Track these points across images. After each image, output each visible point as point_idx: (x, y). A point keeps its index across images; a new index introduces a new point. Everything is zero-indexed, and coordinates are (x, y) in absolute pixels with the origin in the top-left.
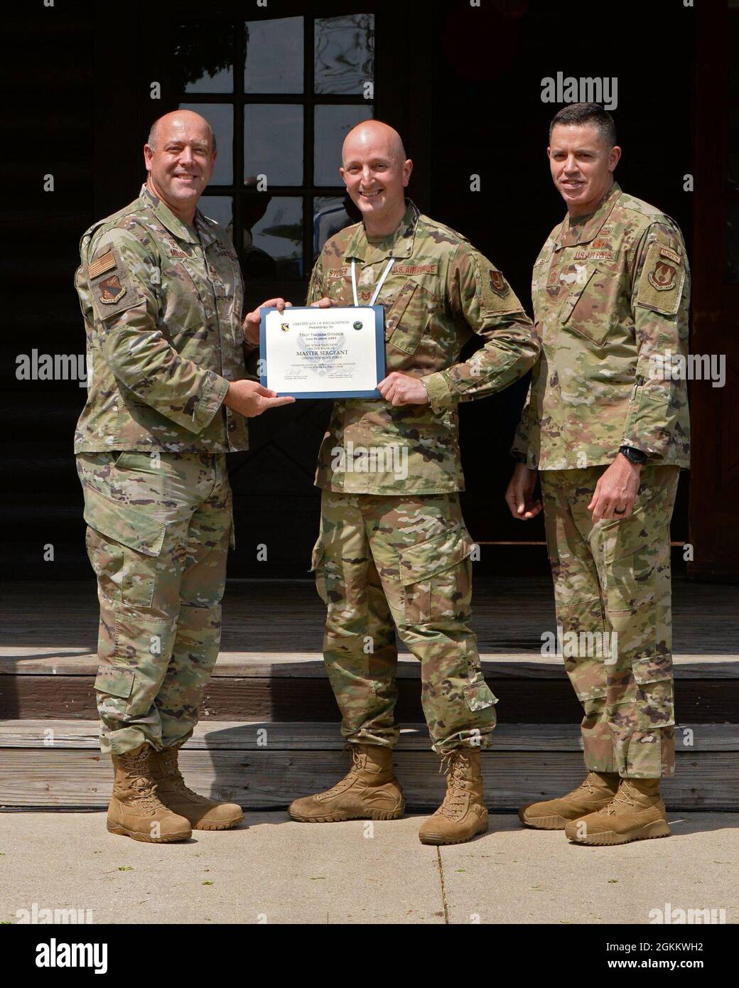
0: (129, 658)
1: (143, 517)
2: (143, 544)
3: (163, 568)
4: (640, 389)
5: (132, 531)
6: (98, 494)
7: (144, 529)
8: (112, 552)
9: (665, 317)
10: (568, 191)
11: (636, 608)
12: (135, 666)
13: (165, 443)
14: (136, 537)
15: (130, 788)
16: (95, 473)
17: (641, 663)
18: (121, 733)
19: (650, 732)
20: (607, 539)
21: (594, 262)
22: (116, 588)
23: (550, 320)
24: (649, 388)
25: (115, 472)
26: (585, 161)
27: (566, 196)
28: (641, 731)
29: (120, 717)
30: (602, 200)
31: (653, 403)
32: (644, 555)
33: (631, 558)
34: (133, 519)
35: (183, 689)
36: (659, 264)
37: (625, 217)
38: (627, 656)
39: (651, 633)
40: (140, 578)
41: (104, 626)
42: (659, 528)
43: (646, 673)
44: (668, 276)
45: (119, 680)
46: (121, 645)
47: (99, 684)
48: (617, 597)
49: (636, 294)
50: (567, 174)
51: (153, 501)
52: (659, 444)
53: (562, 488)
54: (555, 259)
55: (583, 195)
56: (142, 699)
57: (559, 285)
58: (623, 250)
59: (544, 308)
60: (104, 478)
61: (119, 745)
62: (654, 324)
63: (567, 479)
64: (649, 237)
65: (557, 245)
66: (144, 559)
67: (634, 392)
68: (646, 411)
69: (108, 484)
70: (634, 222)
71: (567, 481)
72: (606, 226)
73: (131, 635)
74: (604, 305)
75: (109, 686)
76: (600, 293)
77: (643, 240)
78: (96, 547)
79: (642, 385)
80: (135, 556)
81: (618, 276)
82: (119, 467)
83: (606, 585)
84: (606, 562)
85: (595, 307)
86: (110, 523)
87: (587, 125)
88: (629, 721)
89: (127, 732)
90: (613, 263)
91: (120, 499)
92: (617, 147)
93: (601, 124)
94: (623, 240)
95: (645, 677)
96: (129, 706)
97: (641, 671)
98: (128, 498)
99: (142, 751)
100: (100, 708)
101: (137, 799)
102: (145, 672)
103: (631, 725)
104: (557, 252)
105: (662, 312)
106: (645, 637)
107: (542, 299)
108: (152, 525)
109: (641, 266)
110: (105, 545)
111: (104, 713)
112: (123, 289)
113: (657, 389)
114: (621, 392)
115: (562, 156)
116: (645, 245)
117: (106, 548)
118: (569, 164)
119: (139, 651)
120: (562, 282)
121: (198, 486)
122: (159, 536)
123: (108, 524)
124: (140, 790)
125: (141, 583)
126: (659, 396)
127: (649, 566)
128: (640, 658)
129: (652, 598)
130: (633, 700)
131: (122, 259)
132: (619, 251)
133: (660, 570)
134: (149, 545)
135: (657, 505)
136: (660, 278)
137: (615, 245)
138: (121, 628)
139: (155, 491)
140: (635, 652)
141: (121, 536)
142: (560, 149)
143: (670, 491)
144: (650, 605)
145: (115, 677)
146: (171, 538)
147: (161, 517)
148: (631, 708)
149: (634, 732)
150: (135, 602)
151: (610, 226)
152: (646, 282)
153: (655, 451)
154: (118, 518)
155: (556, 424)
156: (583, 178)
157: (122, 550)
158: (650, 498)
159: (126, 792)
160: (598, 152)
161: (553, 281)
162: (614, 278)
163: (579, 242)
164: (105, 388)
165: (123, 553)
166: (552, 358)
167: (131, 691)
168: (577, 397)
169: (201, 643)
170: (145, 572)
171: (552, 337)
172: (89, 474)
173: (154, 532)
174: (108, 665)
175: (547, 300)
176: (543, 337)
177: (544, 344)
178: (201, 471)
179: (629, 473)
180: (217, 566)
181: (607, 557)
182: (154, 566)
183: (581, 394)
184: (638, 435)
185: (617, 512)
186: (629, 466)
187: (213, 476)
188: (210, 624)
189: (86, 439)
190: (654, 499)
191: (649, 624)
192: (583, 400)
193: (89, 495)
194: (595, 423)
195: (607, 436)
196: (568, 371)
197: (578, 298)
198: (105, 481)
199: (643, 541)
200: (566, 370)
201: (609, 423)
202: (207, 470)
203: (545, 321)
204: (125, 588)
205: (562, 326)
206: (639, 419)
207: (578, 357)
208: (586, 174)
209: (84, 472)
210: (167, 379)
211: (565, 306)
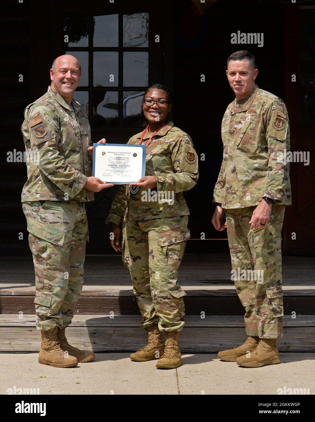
0: (49, 289)
1: (55, 229)
2: (55, 241)
3: (64, 251)
4: (271, 172)
5: (51, 235)
6: (34, 219)
7: (56, 234)
8: (41, 244)
9: (280, 141)
10: (237, 89)
11: (268, 266)
12: (52, 293)
13: (62, 197)
14: (52, 238)
15: (50, 345)
16: (32, 210)
17: (270, 290)
18: (46, 322)
19: (273, 319)
20: (255, 236)
21: (249, 119)
22: (43, 260)
23: (231, 144)
24: (274, 172)
25: (42, 210)
26: (244, 76)
27: (236, 91)
28: (269, 318)
29: (46, 315)
30: (251, 92)
31: (276, 178)
32: (271, 243)
33: (266, 245)
34: (51, 230)
36: (277, 119)
37: (261, 99)
38: (264, 286)
39: (274, 276)
40: (54, 255)
41: (37, 276)
42: (277, 231)
43: (272, 294)
44: (281, 124)
45: (46, 299)
46: (45, 284)
47: (36, 301)
48: (260, 261)
49: (268, 132)
50: (236, 81)
51: (59, 222)
52: (279, 196)
53: (235, 215)
54: (231, 119)
55: (243, 91)
56: (55, 307)
57: (235, 130)
58: (261, 113)
59: (228, 139)
60: (37, 213)
61: (45, 327)
62: (276, 145)
64: (272, 107)
65: (232, 113)
66: (56, 247)
67: (268, 174)
68: (273, 182)
69: (39, 215)
70: (266, 101)
71: (238, 212)
72: (253, 103)
73: (50, 280)
74: (255, 138)
75: (41, 302)
76: (253, 132)
77: (270, 108)
78: (34, 243)
80: (52, 246)
81: (260, 125)
82: (43, 208)
83: (255, 256)
84: (255, 247)
85: (251, 138)
86: (40, 232)
87: (244, 60)
88: (265, 314)
89: (48, 321)
90: (258, 119)
91: (44, 222)
92: (257, 69)
93: (250, 60)
94: (261, 109)
95: (271, 295)
96: (50, 310)
97: (270, 293)
98: (48, 221)
99: (55, 329)
100: (37, 311)
101: (52, 349)
102: (56, 295)
103: (265, 316)
104: (232, 115)
105: (279, 139)
106: (271, 278)
107: (227, 136)
108: (59, 232)
109: (269, 120)
110: (38, 241)
111: (39, 313)
112: (46, 132)
113: (278, 172)
114: (263, 174)
115: (234, 74)
116: (271, 111)
117: (39, 243)
118: (237, 77)
119: (54, 286)
120: (236, 128)
121: (76, 215)
122: (62, 237)
124: (54, 346)
125: (54, 257)
126: (279, 175)
127: (273, 248)
128: (269, 287)
129: (275, 261)
130: (267, 305)
131: (45, 118)
133: (278, 249)
134: (58, 241)
135: (276, 222)
136: (278, 125)
137: (258, 111)
138: (45, 277)
139: (60, 218)
140: (267, 285)
141: (46, 238)
142: (233, 71)
143: (282, 216)
144: (274, 265)
145: (43, 298)
146: (67, 238)
147: (62, 228)
148: (265, 309)
149: (267, 319)
150: (52, 265)
152: (272, 127)
153: (278, 199)
154: (44, 229)
155: (234, 189)
156: (243, 83)
157: (46, 244)
158: (273, 219)
159: (47, 346)
160: (249, 72)
161: (231, 128)
162: (258, 125)
163: (242, 111)
164: (35, 174)
165: (47, 245)
166: (232, 161)
167: (51, 303)
168: (245, 177)
169: (75, 283)
170: (56, 253)
171: (232, 152)
172: (30, 211)
173: (60, 235)
174: (40, 293)
175: (229, 136)
176: (228, 152)
177: (228, 155)
178: (78, 209)
179: (267, 208)
180: (82, 250)
181: (255, 244)
182: (60, 250)
183: (247, 176)
184: (270, 192)
185: (261, 224)
186: (267, 205)
187: (82, 210)
188: (79, 275)
189: (27, 196)
190: (275, 220)
191: (273, 273)
192: (247, 178)
193: (30, 220)
194: (253, 188)
195: (258, 193)
196: (241, 166)
197: (243, 135)
198: (37, 214)
199: (271, 238)
200: (239, 165)
201: (259, 187)
202: (80, 208)
203: (229, 145)
204: (48, 260)
205: (237, 147)
206: (270, 186)
207: (244, 160)
208: (244, 81)
209: (27, 211)
210: (64, 172)
211: (238, 139)
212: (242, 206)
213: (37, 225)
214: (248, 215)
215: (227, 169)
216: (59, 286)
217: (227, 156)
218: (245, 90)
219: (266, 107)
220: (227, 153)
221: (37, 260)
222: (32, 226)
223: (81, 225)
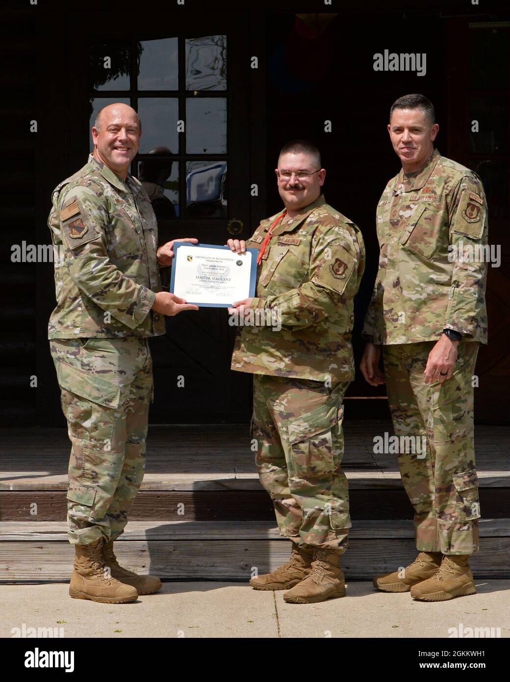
0: (93, 478)
1: (105, 382)
2: (106, 401)
3: (119, 417)
4: (457, 290)
5: (98, 392)
6: (70, 366)
7: (106, 390)
8: (83, 407)
9: (474, 240)
10: (405, 154)
11: (453, 439)
12: (96, 484)
13: (115, 331)
14: (101, 396)
15: (90, 567)
16: (68, 352)
17: (459, 477)
18: (86, 530)
19: (465, 525)
20: (433, 393)
21: (424, 203)
22: (85, 431)
23: (393, 242)
24: (463, 289)
25: (83, 351)
26: (416, 134)
27: (403, 158)
28: (460, 523)
29: (86, 519)
30: (427, 160)
31: (465, 299)
32: (459, 403)
33: (450, 406)
34: (99, 384)
35: (121, 499)
36: (468, 205)
37: (444, 172)
38: (449, 472)
39: (464, 455)
40: (103, 424)
42: (469, 384)
43: (462, 484)
44: (475, 213)
45: (86, 494)
46: (86, 470)
47: (70, 496)
48: (440, 432)
49: (453, 225)
50: (403, 143)
51: (111, 371)
52: (471, 327)
53: (401, 359)
54: (395, 201)
55: (415, 156)
56: (101, 507)
57: (399, 219)
58: (444, 194)
59: (388, 234)
60: (75, 356)
61: (85, 539)
63: (405, 352)
64: (461, 186)
65: (396, 192)
66: (106, 410)
67: (452, 292)
68: (461, 305)
69: (78, 360)
70: (451, 175)
71: (405, 354)
72: (431, 178)
73: (95, 463)
74: (432, 232)
75: (78, 497)
76: (429, 224)
77: (458, 186)
78: (70, 404)
79: (458, 287)
80: (100, 409)
81: (441, 212)
82: (86, 348)
83: (432, 425)
84: (432, 409)
85: (425, 233)
86: (82, 387)
87: (417, 109)
88: (452, 517)
89: (89, 530)
90: (438, 203)
91: (88, 370)
92: (437, 124)
93: (426, 109)
94: (444, 188)
95: (461, 486)
96: (92, 512)
97: (459, 482)
98: (94, 369)
99: (99, 543)
100: (70, 512)
101: (95, 574)
102: (104, 488)
103: (453, 519)
104: (396, 196)
105: (471, 237)
106: (460, 459)
107: (386, 228)
108: (111, 387)
109: (457, 206)
110: (77, 402)
111: (74, 516)
112: (86, 228)
113: (469, 290)
114: (444, 291)
115: (400, 130)
116: (459, 192)
117: (78, 404)
118: (405, 135)
119: (100, 474)
120: (401, 217)
121: (137, 359)
122: (116, 395)
123: (80, 387)
124: (97, 569)
125: (103, 427)
126: (470, 294)
127: (462, 410)
128: (457, 473)
129: (464, 432)
130: (454, 502)
131: (84, 207)
132: (441, 195)
133: (468, 412)
134: (110, 401)
135: (467, 369)
136: (470, 214)
137: (439, 191)
138: (87, 458)
139: (113, 364)
140: (454, 470)
141: (90, 396)
142: (398, 126)
144: (463, 437)
146: (123, 395)
147: (115, 381)
148: (452, 508)
149: (456, 524)
150: (100, 440)
151: (434, 178)
152: (461, 217)
153: (468, 332)
154: (87, 383)
155: (396, 313)
156: (415, 146)
157: (90, 405)
158: (462, 364)
159: (87, 570)
160: (424, 128)
161: (394, 216)
162: (439, 213)
163: (412, 189)
164: (72, 295)
165: (91, 407)
166: (394, 268)
167: (94, 501)
168: (414, 294)
169: (134, 468)
170: (107, 420)
171: (394, 254)
172: (63, 353)
173: (113, 392)
174: (77, 483)
175: (390, 229)
176: (388, 254)
177: (388, 259)
178: (139, 349)
179: (450, 347)
180: (144, 414)
181: (434, 405)
182: (113, 415)
183: (418, 292)
184: (456, 321)
185: (442, 374)
186: (450, 343)
187: (145, 352)
188: (140, 455)
189: (59, 330)
190: (465, 365)
191: (463, 450)
192: (418, 296)
193: (63, 368)
194: (427, 312)
195: (435, 320)
196: (408, 277)
197: (413, 227)
198: (76, 358)
199: (458, 394)
200: (406, 276)
201: (437, 312)
202: (142, 348)
203: (389, 244)
204: (92, 431)
205: (402, 247)
206: (456, 311)
207: (414, 267)
208: (417, 143)
209: (58, 352)
210: (117, 291)
211: (404, 233)
212: (408, 340)
213: (75, 376)
214: (421, 359)
215: (385, 281)
216: (109, 475)
217: (386, 260)
218: (418, 156)
219: (451, 184)
220: (386, 256)
221: (75, 431)
222: (67, 377)
223: (143, 375)
